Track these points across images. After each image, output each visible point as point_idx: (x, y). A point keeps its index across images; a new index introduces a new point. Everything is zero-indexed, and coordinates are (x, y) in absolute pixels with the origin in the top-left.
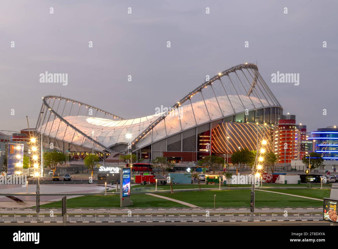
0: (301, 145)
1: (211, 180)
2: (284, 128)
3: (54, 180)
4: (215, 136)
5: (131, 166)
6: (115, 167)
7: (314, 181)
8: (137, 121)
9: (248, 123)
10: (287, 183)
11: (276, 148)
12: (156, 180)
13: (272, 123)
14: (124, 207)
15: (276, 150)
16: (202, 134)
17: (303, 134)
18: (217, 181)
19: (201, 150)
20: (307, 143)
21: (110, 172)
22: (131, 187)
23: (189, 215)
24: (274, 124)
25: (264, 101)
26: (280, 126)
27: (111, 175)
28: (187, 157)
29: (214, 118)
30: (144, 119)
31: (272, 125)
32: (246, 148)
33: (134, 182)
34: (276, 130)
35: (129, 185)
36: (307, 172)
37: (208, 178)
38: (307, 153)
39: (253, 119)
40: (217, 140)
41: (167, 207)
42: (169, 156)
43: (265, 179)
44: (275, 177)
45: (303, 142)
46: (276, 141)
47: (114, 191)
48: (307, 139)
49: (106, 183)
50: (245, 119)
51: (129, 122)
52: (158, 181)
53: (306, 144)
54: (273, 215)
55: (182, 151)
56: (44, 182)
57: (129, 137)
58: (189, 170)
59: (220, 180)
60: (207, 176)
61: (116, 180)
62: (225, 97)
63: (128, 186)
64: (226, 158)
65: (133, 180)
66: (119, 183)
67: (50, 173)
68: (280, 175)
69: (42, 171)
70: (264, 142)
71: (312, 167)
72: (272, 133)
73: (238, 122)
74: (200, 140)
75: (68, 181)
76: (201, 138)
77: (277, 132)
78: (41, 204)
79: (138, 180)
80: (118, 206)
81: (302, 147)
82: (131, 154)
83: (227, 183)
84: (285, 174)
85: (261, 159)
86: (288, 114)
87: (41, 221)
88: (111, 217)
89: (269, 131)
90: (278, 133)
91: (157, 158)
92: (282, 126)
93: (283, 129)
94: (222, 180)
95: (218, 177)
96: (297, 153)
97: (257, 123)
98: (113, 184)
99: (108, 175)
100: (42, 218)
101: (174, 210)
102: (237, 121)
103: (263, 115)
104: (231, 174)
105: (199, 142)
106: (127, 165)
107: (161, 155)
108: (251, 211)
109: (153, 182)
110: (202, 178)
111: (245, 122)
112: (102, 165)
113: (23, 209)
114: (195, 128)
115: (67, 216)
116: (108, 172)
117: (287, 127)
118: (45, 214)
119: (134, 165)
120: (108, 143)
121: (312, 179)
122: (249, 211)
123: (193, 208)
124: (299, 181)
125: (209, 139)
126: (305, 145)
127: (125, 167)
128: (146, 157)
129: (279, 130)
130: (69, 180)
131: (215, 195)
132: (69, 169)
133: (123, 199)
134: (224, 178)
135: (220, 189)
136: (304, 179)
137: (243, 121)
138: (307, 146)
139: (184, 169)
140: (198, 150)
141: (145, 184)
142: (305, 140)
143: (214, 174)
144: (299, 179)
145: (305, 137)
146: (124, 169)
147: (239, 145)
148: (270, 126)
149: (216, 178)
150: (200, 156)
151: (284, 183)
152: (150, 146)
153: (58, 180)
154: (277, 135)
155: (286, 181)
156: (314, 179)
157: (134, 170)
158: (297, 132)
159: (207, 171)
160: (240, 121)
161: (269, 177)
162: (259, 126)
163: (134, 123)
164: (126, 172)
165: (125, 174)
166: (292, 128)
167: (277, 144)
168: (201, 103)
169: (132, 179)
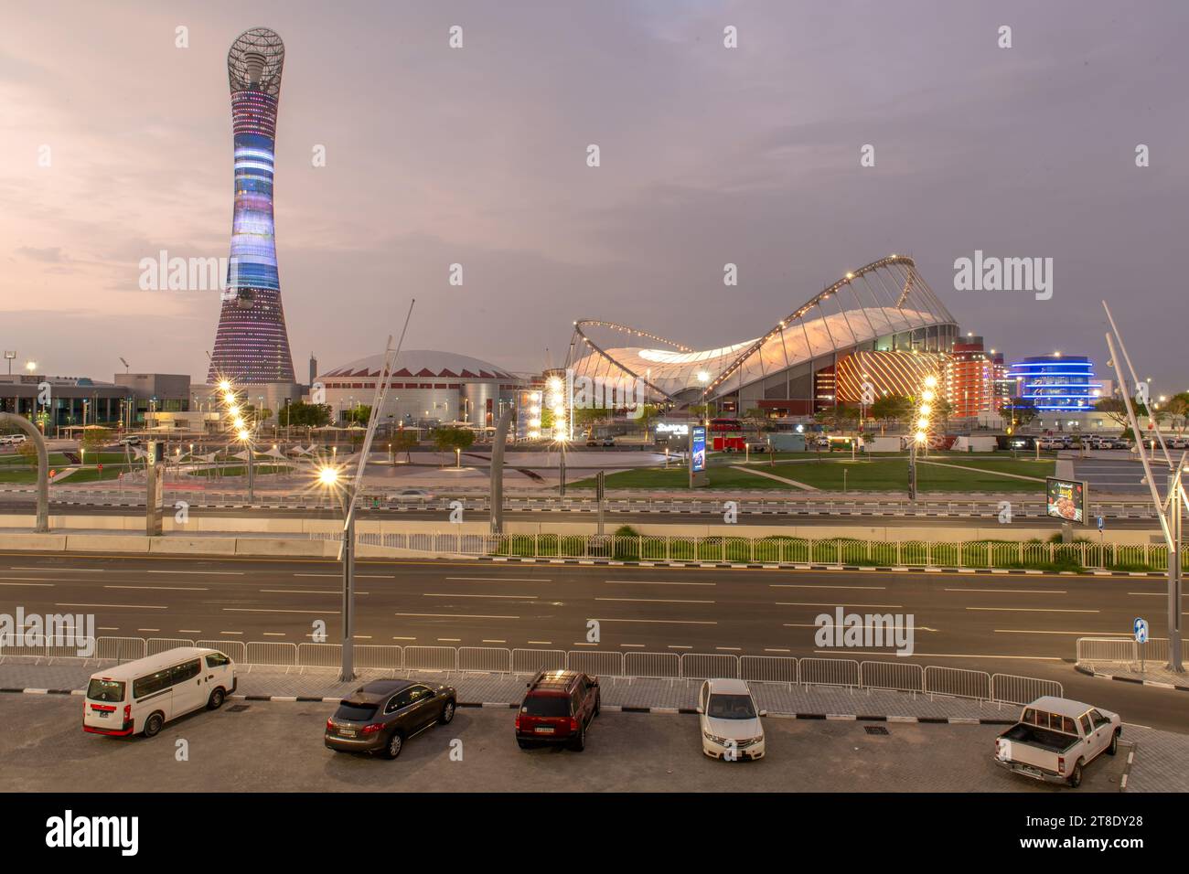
0: (995, 386)
1: (837, 445)
2: (963, 358)
3: (589, 445)
4: (843, 374)
5: (707, 424)
6: (682, 425)
7: (1024, 447)
8: (716, 353)
9: (898, 351)
10: (974, 450)
11: (950, 392)
12: (747, 445)
13: (941, 351)
14: (695, 488)
15: (949, 395)
16: (821, 371)
17: (997, 368)
18: (848, 446)
19: (819, 397)
20: (1006, 383)
21: (675, 433)
22: (707, 457)
23: (802, 503)
24: (944, 352)
25: (926, 316)
26: (955, 355)
27: (675, 437)
28: (798, 409)
29: (840, 346)
30: (727, 350)
31: (942, 354)
32: (896, 393)
33: (712, 448)
34: (949, 362)
35: (703, 452)
36: (1009, 431)
37: (833, 442)
38: (1005, 399)
39: (908, 345)
40: (847, 380)
41: (764, 488)
42: (766, 407)
43: (932, 443)
44: (950, 440)
45: (998, 381)
46: (950, 380)
47: (681, 462)
48: (1005, 376)
49: (667, 450)
50: (894, 345)
51: (705, 355)
52: (750, 446)
53: (1004, 385)
54: (949, 505)
55: (788, 399)
56: (572, 448)
57: (704, 378)
58: (800, 429)
59: (853, 445)
60: (830, 438)
61: (684, 445)
62: (859, 311)
63: (699, 455)
64: (863, 410)
65: (710, 445)
66: (688, 450)
67: (583, 434)
68: (960, 438)
69: (572, 431)
70: (931, 381)
71: (1019, 423)
72: (942, 368)
73: (881, 351)
74: (819, 381)
75: (610, 447)
76: (820, 378)
77: (950, 365)
78: (568, 481)
79: (718, 444)
80: (686, 487)
81: (997, 390)
82: (706, 404)
83: (866, 450)
84: (968, 435)
85: (926, 410)
86: (970, 334)
87: (567, 509)
88: (675, 505)
89: (936, 364)
90: (952, 368)
91: (748, 410)
92: (960, 355)
93: (960, 361)
94: (857, 445)
95: (850, 440)
96: (988, 399)
97: (915, 352)
98: (678, 452)
99: (670, 437)
100: (569, 503)
101: (776, 495)
102: (879, 349)
103: (925, 338)
104: (873, 435)
105: (816, 384)
106: (701, 422)
107: (755, 406)
108: (910, 498)
109: (741, 447)
110: (823, 442)
111: (894, 350)
112: (662, 422)
113: (541, 490)
114: (810, 362)
115: (606, 501)
116: (671, 433)
117: (969, 357)
118: (572, 499)
119: (712, 422)
120: (672, 388)
121: (1019, 444)
122: (906, 499)
123: (808, 491)
124: (994, 447)
125: (833, 378)
126: (1001, 387)
127: (697, 424)
128: (731, 408)
129: (953, 361)
130: (612, 445)
131: (846, 471)
132: (611, 428)
133: (694, 476)
134: (861, 442)
135: (853, 460)
136: (1003, 443)
137: (891, 349)
138: (1005, 388)
139: (791, 427)
140: (816, 397)
141: (729, 450)
142: (1001, 378)
143: (842, 435)
144: (996, 444)
145: (1001, 373)
146: (695, 428)
147: (885, 388)
148: (938, 356)
149: (847, 441)
150: (819, 407)
151: (967, 450)
152: (738, 391)
153: (595, 445)
154: (951, 371)
155: (970, 448)
156: (1023, 443)
157: (712, 429)
158: (986, 364)
159: (831, 431)
160: (884, 349)
161: (939, 440)
162: (918, 355)
163: (712, 357)
164: (699, 432)
165: (697, 435)
166: (978, 359)
167: (951, 386)
168: (819, 323)
169: (710, 443)
